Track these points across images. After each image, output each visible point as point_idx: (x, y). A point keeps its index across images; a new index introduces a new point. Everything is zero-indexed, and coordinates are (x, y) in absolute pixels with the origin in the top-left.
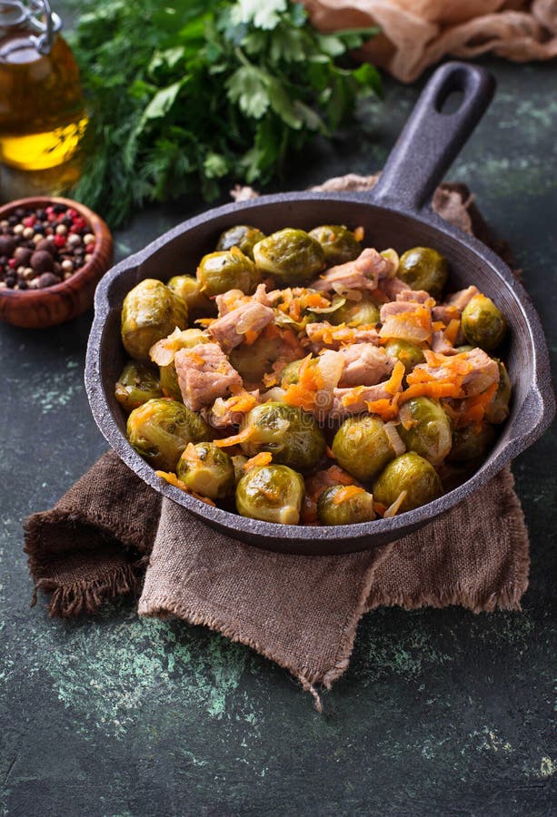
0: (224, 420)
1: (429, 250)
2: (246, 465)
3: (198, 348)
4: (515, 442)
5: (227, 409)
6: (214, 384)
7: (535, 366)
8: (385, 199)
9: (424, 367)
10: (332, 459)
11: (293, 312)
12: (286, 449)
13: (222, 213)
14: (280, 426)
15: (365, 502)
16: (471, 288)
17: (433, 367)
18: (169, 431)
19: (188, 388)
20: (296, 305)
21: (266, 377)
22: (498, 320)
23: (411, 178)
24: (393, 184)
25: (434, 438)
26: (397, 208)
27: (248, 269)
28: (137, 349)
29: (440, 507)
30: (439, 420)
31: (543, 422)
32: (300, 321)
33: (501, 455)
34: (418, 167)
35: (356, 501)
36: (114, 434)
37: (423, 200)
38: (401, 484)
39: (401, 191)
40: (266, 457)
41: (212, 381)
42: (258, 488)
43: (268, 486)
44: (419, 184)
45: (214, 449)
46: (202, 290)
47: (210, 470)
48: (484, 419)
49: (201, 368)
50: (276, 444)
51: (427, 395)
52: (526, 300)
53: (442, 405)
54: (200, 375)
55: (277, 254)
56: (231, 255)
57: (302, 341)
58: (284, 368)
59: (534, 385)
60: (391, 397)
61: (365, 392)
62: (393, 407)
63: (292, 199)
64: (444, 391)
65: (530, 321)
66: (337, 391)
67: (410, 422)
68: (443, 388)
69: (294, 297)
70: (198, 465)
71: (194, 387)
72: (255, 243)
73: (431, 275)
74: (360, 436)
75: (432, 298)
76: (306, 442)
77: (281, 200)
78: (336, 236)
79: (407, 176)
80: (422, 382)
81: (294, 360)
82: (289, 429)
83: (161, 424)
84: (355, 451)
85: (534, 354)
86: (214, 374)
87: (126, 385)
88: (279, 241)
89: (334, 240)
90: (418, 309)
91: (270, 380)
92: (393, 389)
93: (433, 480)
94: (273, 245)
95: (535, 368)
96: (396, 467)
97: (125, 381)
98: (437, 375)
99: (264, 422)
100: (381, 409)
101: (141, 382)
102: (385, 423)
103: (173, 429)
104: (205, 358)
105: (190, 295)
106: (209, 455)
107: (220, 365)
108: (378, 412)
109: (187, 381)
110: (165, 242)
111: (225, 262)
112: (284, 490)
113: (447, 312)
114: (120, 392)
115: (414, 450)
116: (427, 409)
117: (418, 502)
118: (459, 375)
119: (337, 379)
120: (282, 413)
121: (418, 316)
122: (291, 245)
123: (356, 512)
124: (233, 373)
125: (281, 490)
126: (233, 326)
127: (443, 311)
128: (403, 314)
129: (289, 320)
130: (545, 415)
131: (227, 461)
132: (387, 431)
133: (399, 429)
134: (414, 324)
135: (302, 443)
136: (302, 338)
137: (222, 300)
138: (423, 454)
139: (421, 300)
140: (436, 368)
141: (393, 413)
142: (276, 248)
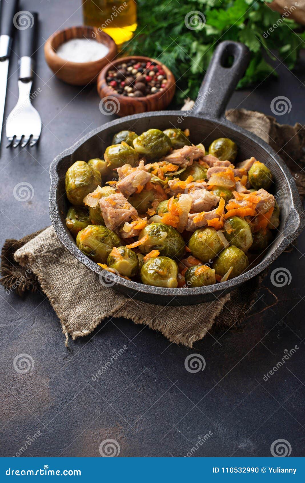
0: (130, 234)
1: (227, 139)
2: (145, 258)
3: (111, 196)
4: (288, 237)
5: (132, 228)
6: (123, 215)
7: (292, 197)
8: (200, 113)
9: (234, 200)
10: (189, 252)
11: (160, 175)
12: (166, 248)
13: (114, 124)
14: (162, 235)
15: (211, 273)
16: (252, 158)
17: (239, 201)
18: (101, 242)
19: (109, 218)
20: (161, 171)
21: (149, 210)
22: (269, 174)
23: (213, 102)
24: (203, 106)
25: (243, 238)
26: (207, 118)
27: (132, 153)
28: (76, 199)
29: (253, 273)
30: (246, 228)
31: (300, 226)
32: (164, 179)
33: (281, 244)
34: (215, 96)
35: (207, 274)
36: (71, 245)
37: (220, 114)
38: (229, 263)
39: (209, 109)
40: (156, 252)
41: (121, 214)
42: (154, 269)
43: (160, 268)
44: (218, 105)
45: (128, 249)
46: (108, 166)
47: (127, 261)
48: (267, 227)
49: (115, 207)
50: (160, 246)
51: (238, 215)
52: (282, 163)
53: (246, 220)
54: (115, 211)
55: (147, 143)
56: (123, 146)
57: (166, 190)
58: (158, 205)
59: (293, 207)
60: (219, 217)
61: (205, 215)
62: (221, 222)
63: (150, 115)
64: (247, 212)
65: (286, 174)
66: (190, 215)
67: (231, 230)
68: (246, 211)
69: (160, 166)
70: (121, 259)
71: (112, 218)
72: (133, 139)
73: (230, 152)
74: (205, 238)
75: (232, 165)
76: (176, 243)
77: (144, 116)
78: (177, 134)
79: (211, 101)
80: (234, 208)
81: (163, 201)
82: (167, 237)
83: (97, 238)
84: (203, 247)
85: (291, 191)
86: (122, 210)
87: (71, 219)
88: (147, 136)
89: (175, 136)
90: (228, 170)
91: (151, 212)
92: (220, 213)
93: (246, 260)
94: (144, 138)
95: (292, 199)
96: (226, 254)
97: (70, 217)
98: (242, 204)
99: (153, 234)
100: (215, 223)
101: (79, 217)
102: (217, 231)
103: (103, 240)
104: (116, 201)
105: (101, 169)
106: (126, 253)
107: (125, 205)
108: (214, 225)
109: (108, 214)
110: (84, 141)
111: (120, 150)
112: (169, 269)
113: (240, 172)
114: (69, 223)
115: (234, 245)
116: (238, 223)
117: (239, 272)
118: (254, 203)
119: (189, 209)
120: (162, 229)
121: (228, 174)
122: (154, 137)
123: (208, 279)
124: (132, 209)
125: (167, 269)
126: (131, 184)
127: (238, 171)
128: (220, 172)
129: (158, 179)
130: (301, 222)
131: (135, 256)
132: (218, 235)
133: (225, 234)
134: (227, 178)
135: (174, 244)
136: (166, 188)
137: (120, 170)
138: (239, 247)
139: (227, 165)
140: (240, 201)
141: (221, 225)
142: (145, 140)
